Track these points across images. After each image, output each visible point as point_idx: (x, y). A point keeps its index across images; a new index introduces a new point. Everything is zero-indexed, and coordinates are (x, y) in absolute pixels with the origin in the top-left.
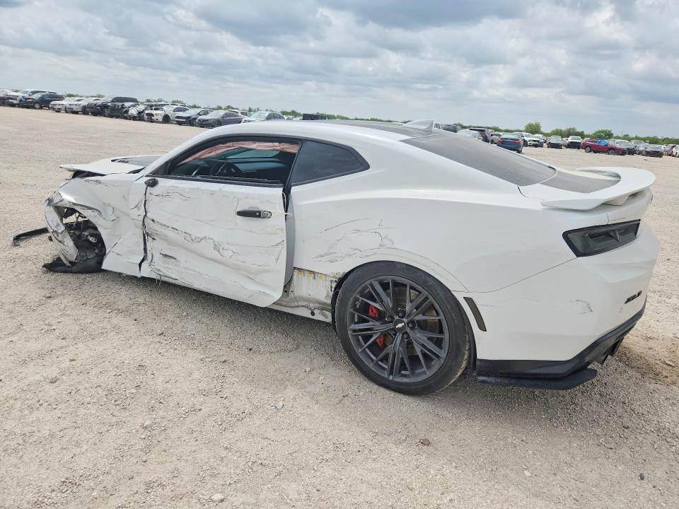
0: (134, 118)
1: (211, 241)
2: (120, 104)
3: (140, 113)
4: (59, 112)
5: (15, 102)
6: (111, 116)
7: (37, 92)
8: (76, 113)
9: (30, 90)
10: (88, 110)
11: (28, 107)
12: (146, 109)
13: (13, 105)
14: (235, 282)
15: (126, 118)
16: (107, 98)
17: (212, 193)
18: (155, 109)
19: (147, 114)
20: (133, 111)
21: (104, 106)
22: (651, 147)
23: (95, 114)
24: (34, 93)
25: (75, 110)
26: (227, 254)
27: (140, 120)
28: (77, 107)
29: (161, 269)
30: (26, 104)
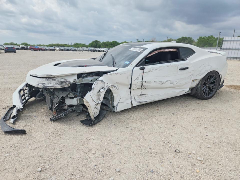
1: (170, 81)
14: (173, 92)
17: (168, 66)
22: (51, 48)
26: (175, 83)
29: (139, 100)
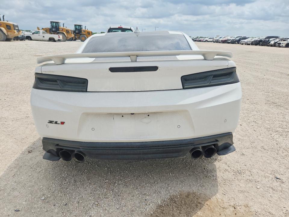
0: (272, 46)
2: (268, 39)
3: (275, 43)
4: (243, 44)
5: (229, 41)
6: (262, 45)
7: (239, 37)
8: (249, 44)
9: (236, 36)
10: (253, 43)
11: (233, 43)
12: (279, 41)
13: (229, 43)
15: (268, 46)
16: (263, 37)
18: (283, 41)
19: (278, 44)
20: (272, 43)
21: (261, 41)
23: (256, 45)
24: (237, 37)
25: (249, 43)
27: (274, 46)
28: (250, 42)
30: (233, 42)
